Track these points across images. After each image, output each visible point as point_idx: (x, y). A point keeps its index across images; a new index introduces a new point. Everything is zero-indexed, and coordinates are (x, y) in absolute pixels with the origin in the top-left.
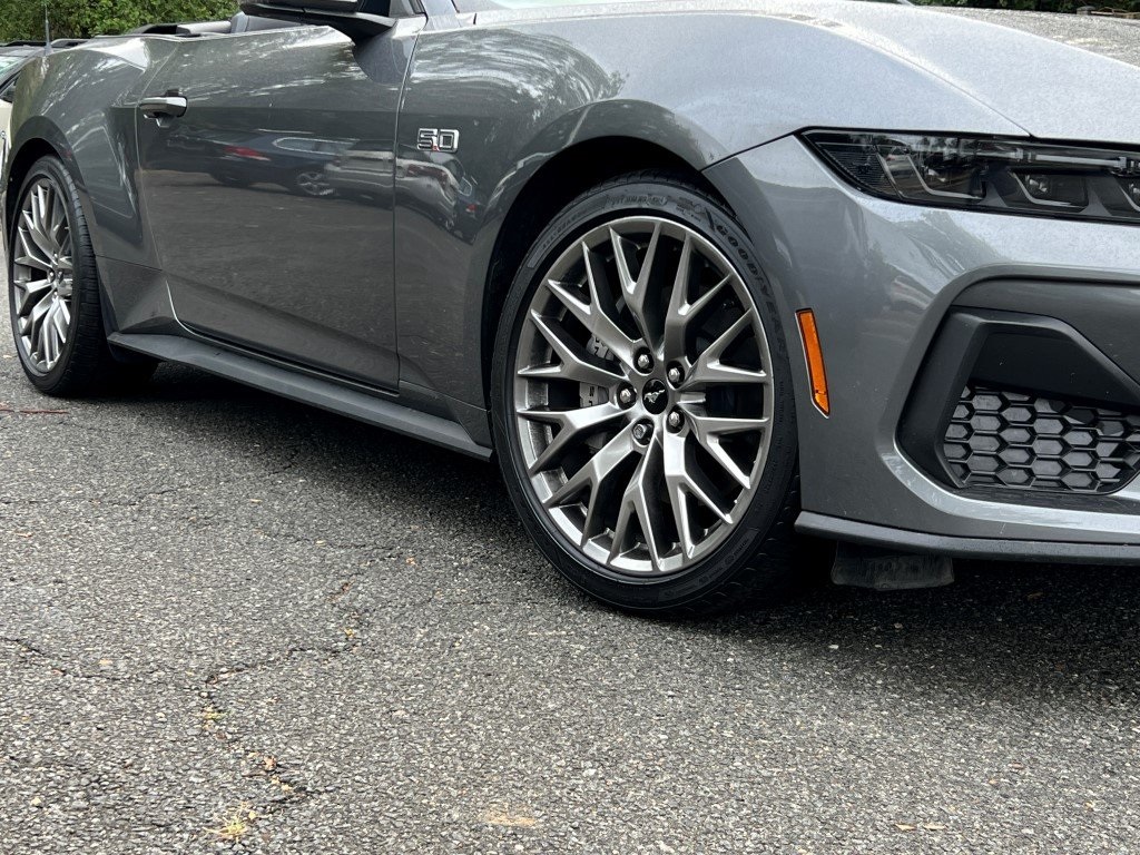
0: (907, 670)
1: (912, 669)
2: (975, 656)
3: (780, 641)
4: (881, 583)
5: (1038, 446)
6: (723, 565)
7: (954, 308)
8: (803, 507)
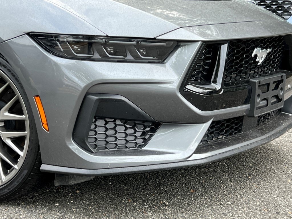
0: (82, 210)
1: (83, 209)
2: (103, 200)
3: (38, 205)
4: (71, 182)
5: (118, 135)
6: (16, 184)
7: (88, 94)
8: (42, 163)
